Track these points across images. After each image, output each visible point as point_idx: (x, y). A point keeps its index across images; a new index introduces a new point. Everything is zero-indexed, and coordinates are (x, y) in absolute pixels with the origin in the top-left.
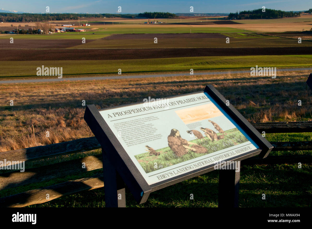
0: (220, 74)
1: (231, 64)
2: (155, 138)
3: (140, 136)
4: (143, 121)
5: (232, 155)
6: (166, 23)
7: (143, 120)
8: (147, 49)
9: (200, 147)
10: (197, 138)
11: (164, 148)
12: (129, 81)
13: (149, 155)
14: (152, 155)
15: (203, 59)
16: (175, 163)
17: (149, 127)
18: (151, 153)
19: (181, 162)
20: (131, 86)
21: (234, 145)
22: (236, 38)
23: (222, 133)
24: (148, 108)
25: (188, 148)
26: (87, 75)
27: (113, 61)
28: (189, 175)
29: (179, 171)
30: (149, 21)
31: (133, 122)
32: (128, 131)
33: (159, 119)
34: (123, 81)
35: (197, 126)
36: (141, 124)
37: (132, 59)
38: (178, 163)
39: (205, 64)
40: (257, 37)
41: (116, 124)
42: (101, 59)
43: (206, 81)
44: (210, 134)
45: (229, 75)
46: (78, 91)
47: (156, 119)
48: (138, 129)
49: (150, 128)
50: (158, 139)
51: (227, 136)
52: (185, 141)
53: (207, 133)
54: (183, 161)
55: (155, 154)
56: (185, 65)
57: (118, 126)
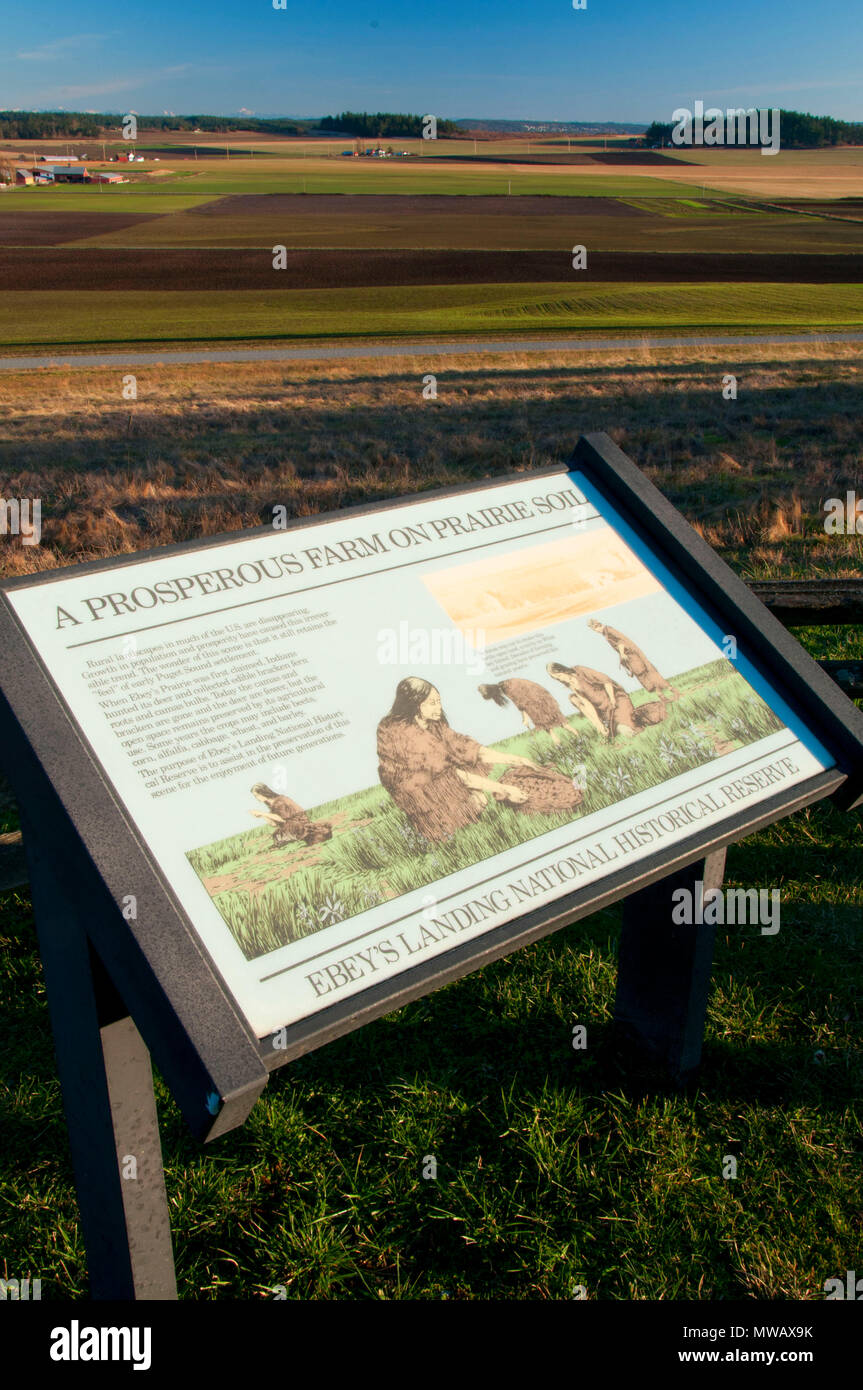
0: (613, 349)
1: (652, 311)
2: (306, 735)
3: (228, 731)
4: (250, 639)
5: (707, 811)
6: (422, 155)
7: (248, 635)
8: (352, 252)
9: (548, 778)
10: (532, 726)
11: (357, 796)
12: (283, 370)
13: (271, 842)
14: (285, 843)
15: (553, 292)
16: (409, 884)
17: (280, 674)
18: (281, 828)
19: (444, 876)
20: (290, 389)
21: (718, 754)
22: (670, 215)
23: (658, 692)
24: (283, 566)
25: (484, 786)
26: (135, 345)
27: (230, 294)
28: (482, 954)
29: (432, 928)
30: (358, 146)
31: (191, 649)
32: (159, 702)
33: (334, 622)
34: (263, 370)
35: (531, 658)
36: (238, 657)
37: (297, 287)
38: (426, 880)
39: (558, 310)
40: (746, 216)
41: (101, 663)
42: (186, 287)
43: (564, 372)
44: (598, 697)
45: (645, 352)
46: (98, 404)
47: (320, 626)
48: (220, 690)
49: (285, 677)
50: (322, 741)
51: (681, 704)
52: (467, 746)
53: (585, 695)
54: (455, 866)
55: (306, 834)
56: (486, 314)
57: (103, 677)
